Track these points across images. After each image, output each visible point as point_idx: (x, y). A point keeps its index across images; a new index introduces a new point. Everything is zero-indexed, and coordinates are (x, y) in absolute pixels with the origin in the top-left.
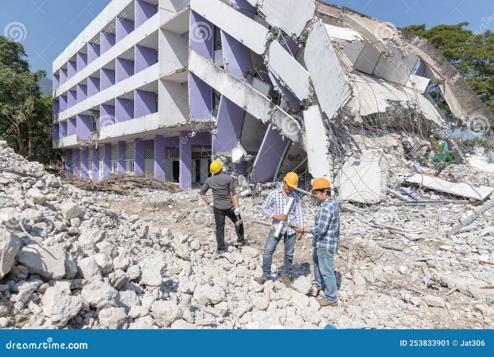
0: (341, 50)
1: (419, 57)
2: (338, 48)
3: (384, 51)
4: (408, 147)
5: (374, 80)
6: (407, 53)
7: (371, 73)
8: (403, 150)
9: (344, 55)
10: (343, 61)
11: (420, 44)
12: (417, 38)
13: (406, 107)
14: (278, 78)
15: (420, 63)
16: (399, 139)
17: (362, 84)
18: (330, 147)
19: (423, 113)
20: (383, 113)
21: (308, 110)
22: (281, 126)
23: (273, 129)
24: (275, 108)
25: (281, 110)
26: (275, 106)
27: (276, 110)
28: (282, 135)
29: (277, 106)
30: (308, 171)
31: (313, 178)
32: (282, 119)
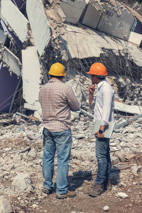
0: (58, 5)
1: (136, 18)
2: (56, 3)
3: (100, 9)
4: (122, 86)
5: (96, 33)
6: (120, 13)
7: (95, 28)
8: (117, 89)
9: (60, 9)
10: (59, 13)
11: (139, 8)
12: (137, 3)
13: (117, 54)
14: (7, 24)
15: (136, 22)
16: (114, 80)
17: (83, 35)
18: (43, 79)
19: (134, 61)
20: (98, 58)
21: (26, 49)
22: (8, 63)
23: (3, 66)
24: (3, 49)
25: (7, 49)
26: (4, 47)
27: (4, 50)
28: (10, 71)
29: (5, 47)
30: (22, 97)
31: (26, 102)
32: (9, 57)
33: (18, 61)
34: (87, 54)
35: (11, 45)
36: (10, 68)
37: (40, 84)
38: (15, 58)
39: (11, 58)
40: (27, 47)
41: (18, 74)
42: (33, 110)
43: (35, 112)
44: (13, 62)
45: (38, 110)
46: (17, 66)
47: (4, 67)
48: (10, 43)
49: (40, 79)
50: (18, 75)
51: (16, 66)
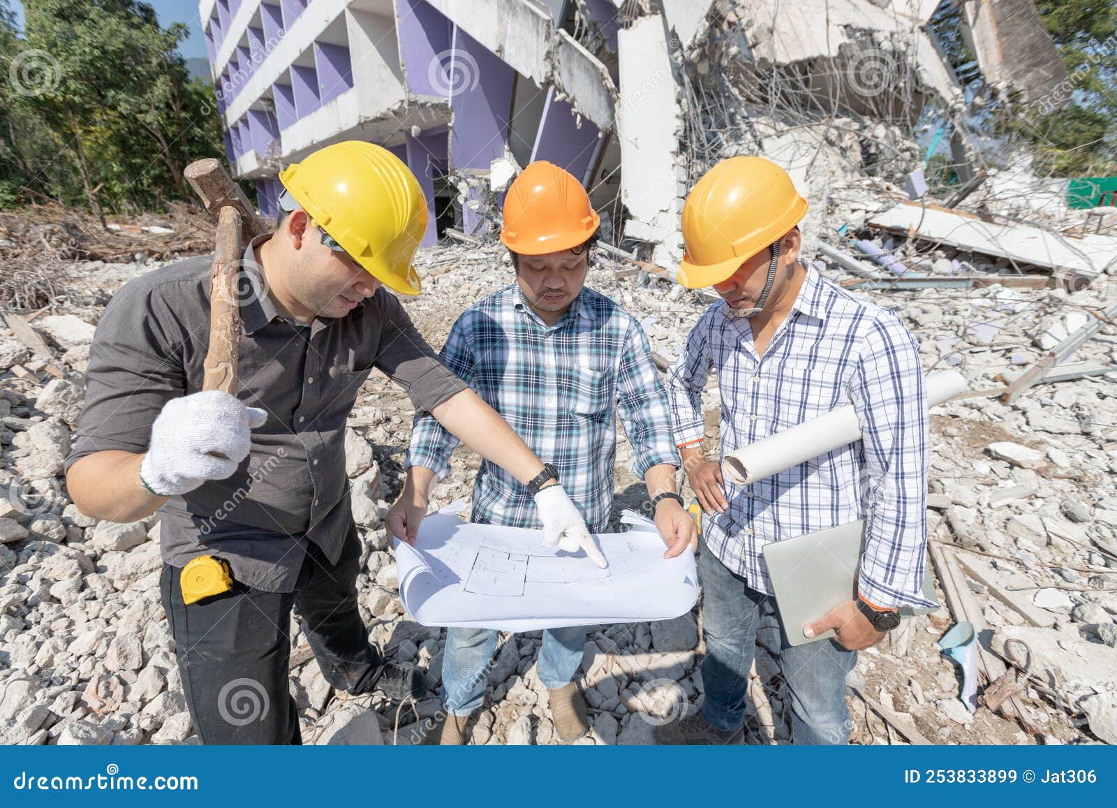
4: (873, 150)
8: (860, 158)
13: (886, 45)
16: (855, 131)
18: (682, 136)
20: (831, 59)
21: (631, 25)
22: (572, 88)
23: (556, 99)
24: (557, 38)
25: (570, 39)
26: (557, 33)
27: (560, 43)
28: (576, 114)
29: (562, 31)
30: (620, 199)
31: (631, 217)
32: (574, 65)
33: (602, 75)
34: (801, 46)
35: (577, 25)
36: (576, 104)
37: (673, 153)
38: (593, 65)
39: (579, 66)
40: (636, 18)
41: (601, 120)
42: (652, 241)
43: (658, 248)
44: (588, 81)
45: (666, 241)
46: (600, 94)
47: (558, 102)
48: (577, 18)
49: (675, 134)
50: (599, 126)
51: (596, 93)
